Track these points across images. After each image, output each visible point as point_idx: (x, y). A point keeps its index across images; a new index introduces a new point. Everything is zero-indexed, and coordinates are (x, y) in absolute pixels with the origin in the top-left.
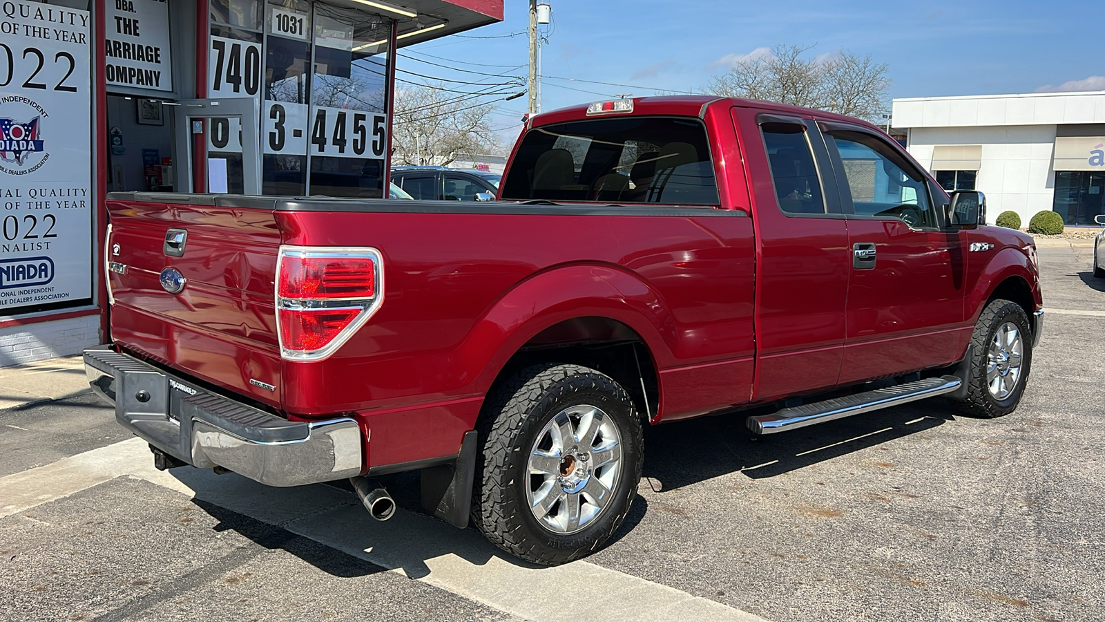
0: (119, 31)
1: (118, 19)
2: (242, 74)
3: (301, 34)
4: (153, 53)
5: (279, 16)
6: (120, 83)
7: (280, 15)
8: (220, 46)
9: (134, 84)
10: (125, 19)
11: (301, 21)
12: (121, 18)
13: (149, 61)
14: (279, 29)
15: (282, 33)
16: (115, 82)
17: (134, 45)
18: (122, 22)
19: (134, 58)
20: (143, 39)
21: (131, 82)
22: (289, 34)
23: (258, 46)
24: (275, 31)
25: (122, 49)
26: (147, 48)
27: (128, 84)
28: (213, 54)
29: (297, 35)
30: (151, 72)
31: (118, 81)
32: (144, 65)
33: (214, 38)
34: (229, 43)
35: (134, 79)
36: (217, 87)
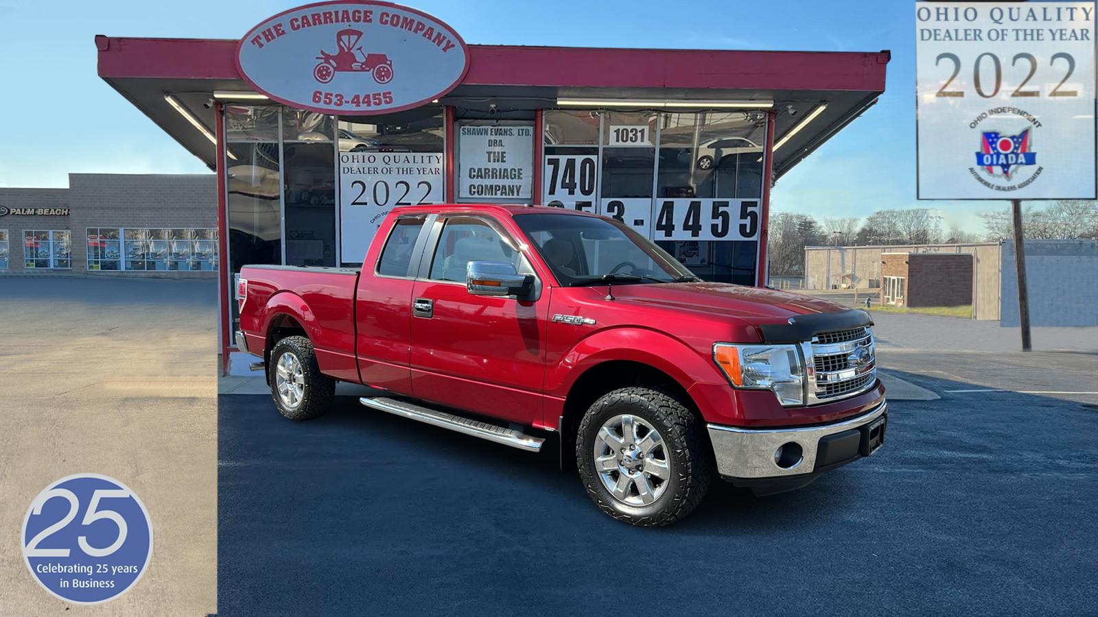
0: (489, 161)
1: (489, 153)
2: (577, 180)
3: (642, 141)
4: (517, 173)
5: (617, 131)
6: (487, 196)
7: (619, 129)
8: (555, 163)
9: (499, 196)
10: (495, 153)
11: (643, 131)
12: (491, 152)
13: (512, 179)
14: (618, 141)
15: (621, 144)
16: (483, 196)
17: (501, 169)
18: (492, 155)
19: (500, 178)
20: (509, 165)
21: (496, 194)
22: (629, 144)
23: (594, 158)
24: (613, 143)
25: (490, 173)
26: (511, 170)
27: (494, 196)
28: (549, 169)
29: (638, 144)
30: (513, 186)
31: (485, 194)
32: (507, 182)
33: (548, 157)
34: (563, 159)
35: (499, 193)
36: (552, 192)
